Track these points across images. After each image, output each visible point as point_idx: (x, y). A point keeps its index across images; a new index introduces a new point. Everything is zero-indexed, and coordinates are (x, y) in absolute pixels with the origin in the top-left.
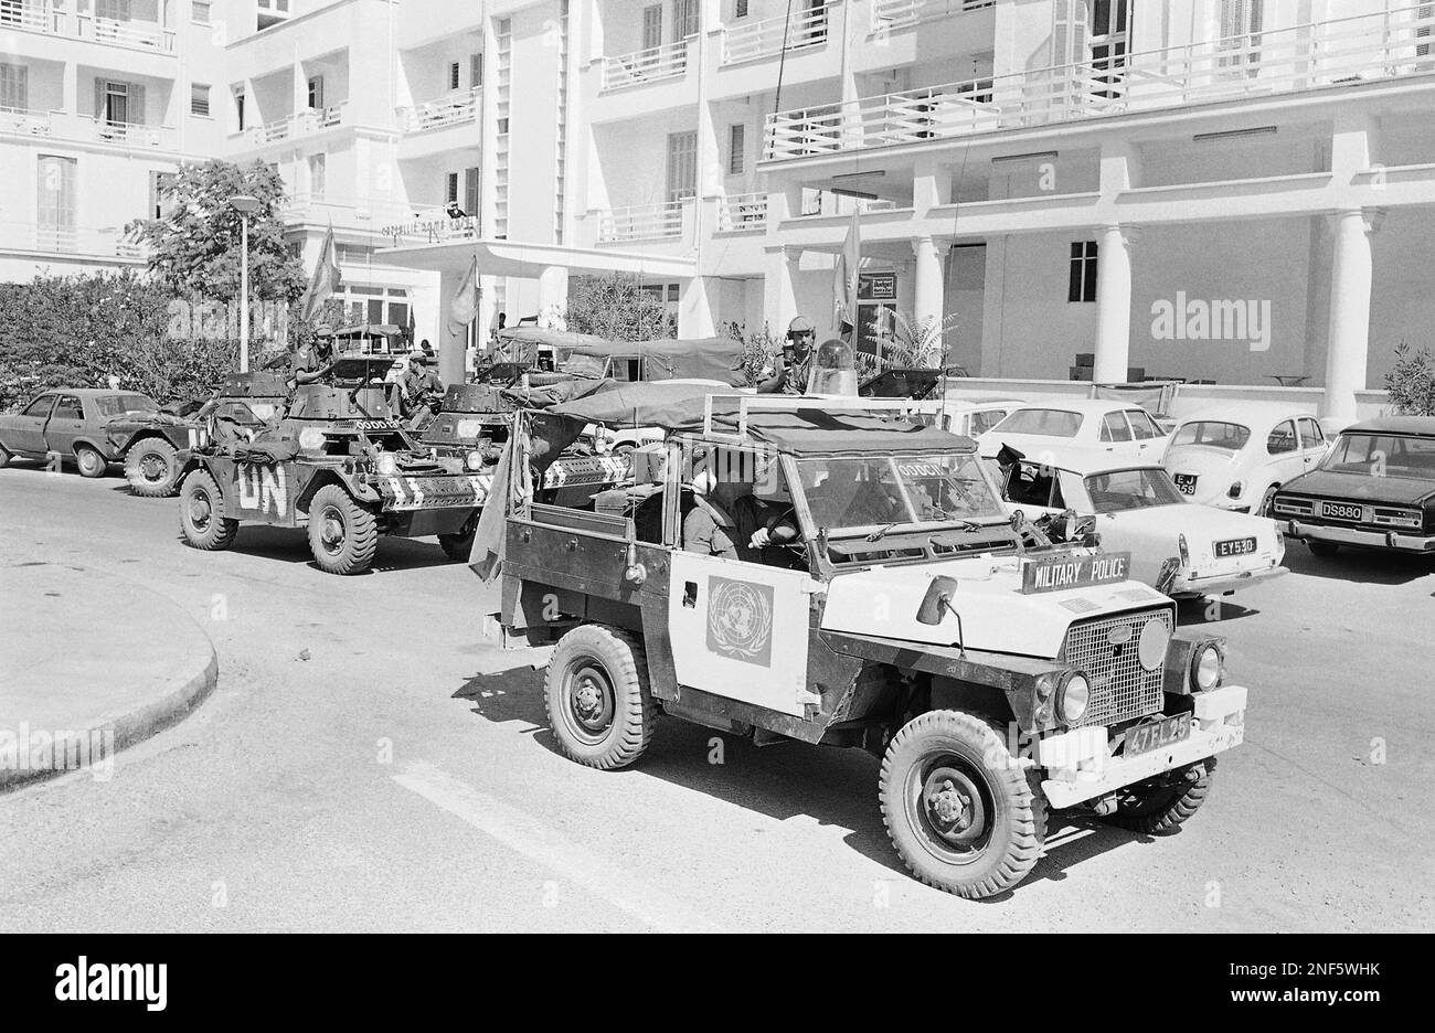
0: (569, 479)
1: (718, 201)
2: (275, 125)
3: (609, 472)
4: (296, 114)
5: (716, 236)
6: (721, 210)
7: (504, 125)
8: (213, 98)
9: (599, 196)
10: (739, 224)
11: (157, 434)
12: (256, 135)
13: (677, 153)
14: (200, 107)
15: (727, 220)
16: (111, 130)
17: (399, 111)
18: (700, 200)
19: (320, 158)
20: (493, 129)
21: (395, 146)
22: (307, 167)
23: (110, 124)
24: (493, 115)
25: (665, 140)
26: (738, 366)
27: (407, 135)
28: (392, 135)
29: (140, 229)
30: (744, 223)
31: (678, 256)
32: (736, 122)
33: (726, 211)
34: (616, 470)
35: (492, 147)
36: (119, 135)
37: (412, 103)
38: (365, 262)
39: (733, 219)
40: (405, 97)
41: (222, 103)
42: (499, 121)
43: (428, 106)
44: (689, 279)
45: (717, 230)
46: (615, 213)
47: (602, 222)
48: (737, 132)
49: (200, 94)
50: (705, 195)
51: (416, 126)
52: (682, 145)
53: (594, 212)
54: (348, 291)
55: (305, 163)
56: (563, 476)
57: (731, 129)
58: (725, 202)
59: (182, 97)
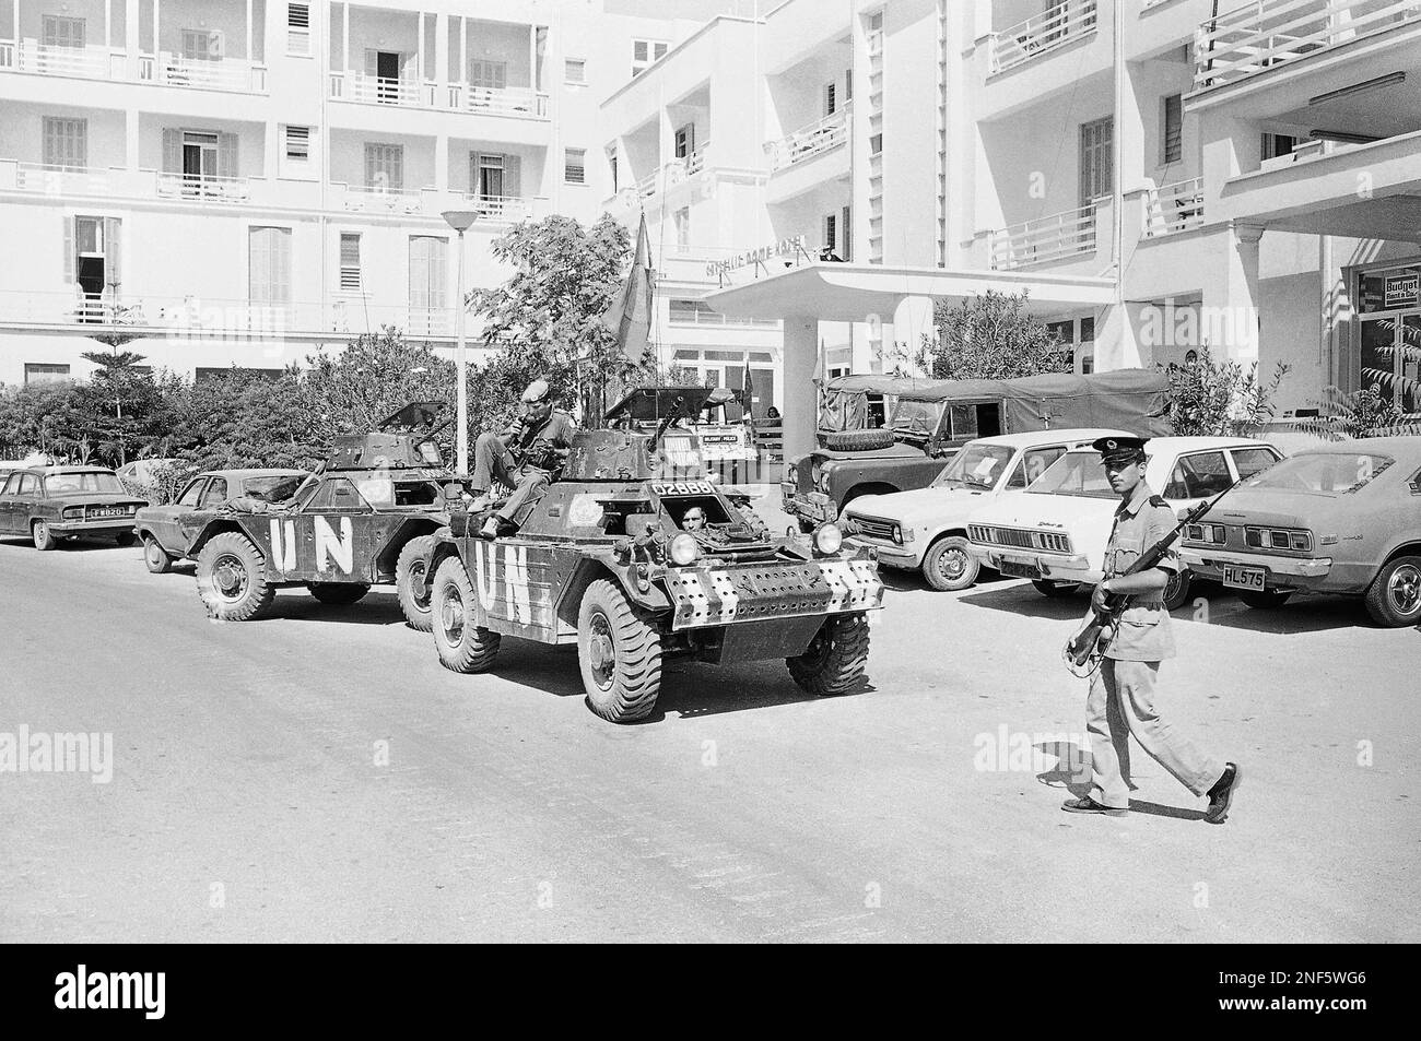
0: (744, 607)
1: (1144, 196)
2: (644, 183)
3: (839, 591)
4: (662, 163)
5: (1142, 244)
6: (1149, 208)
7: (877, 142)
8: (587, 163)
9: (991, 213)
10: (1174, 224)
11: (232, 526)
12: (628, 197)
13: (1093, 147)
14: (575, 174)
15: (1159, 221)
16: (485, 205)
17: (766, 147)
18: (1119, 196)
19: (685, 212)
20: (864, 149)
21: (763, 188)
22: (673, 223)
23: (486, 199)
24: (866, 132)
25: (1075, 133)
26: (1158, 410)
27: (777, 173)
28: (758, 176)
29: (479, 299)
30: (1183, 222)
31: (1093, 275)
32: (1170, 91)
33: (1157, 209)
34: (853, 586)
35: (864, 172)
36: (491, 209)
37: (781, 136)
38: (721, 322)
39: (1168, 219)
40: (773, 129)
41: (596, 166)
42: (872, 139)
43: (797, 136)
44: (1106, 308)
45: (1145, 236)
46: (1011, 232)
47: (994, 246)
48: (1172, 106)
49: (575, 161)
50: (1126, 191)
51: (785, 159)
52: (1097, 135)
53: (983, 234)
54: (702, 357)
55: (671, 220)
56: (730, 602)
57: (1164, 101)
58: (1154, 196)
59: (555, 165)
